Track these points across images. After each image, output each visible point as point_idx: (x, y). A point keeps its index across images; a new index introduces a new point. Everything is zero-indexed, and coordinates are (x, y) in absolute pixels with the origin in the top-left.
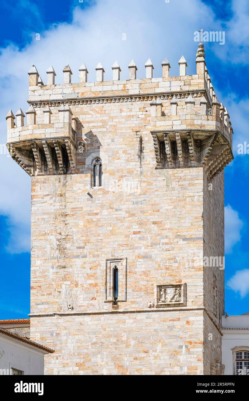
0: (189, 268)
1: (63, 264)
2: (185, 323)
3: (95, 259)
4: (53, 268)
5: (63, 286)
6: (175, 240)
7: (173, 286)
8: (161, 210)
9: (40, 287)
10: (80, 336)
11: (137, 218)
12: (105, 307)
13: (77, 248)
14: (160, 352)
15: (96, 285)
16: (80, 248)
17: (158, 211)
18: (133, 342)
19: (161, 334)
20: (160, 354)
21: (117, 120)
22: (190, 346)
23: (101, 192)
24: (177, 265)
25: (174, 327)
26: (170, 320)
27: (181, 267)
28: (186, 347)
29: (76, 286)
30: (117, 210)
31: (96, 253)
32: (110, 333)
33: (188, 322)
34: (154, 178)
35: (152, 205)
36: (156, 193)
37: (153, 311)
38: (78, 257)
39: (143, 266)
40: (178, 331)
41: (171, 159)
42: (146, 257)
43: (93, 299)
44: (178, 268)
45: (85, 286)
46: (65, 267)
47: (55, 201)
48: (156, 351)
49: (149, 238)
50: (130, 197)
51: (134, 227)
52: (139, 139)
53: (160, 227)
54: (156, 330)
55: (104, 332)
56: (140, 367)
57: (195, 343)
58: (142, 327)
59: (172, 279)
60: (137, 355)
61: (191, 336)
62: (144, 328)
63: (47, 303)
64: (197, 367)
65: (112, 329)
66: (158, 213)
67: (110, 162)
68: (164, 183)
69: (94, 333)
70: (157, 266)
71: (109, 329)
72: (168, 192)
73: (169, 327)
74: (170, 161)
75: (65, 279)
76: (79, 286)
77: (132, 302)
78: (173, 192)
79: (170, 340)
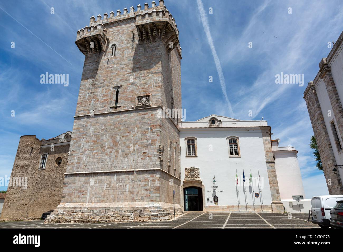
0: (154, 87)
1: (93, 91)
2: (151, 115)
3: (108, 88)
4: (88, 94)
5: (92, 102)
6: (147, 75)
7: (145, 96)
8: (141, 62)
9: (81, 103)
10: (96, 126)
11: (129, 67)
12: (110, 110)
13: (101, 83)
14: (136, 132)
15: (107, 100)
16: (102, 83)
17: (140, 62)
18: (122, 128)
19: (138, 122)
20: (136, 133)
21: (124, 29)
22: (153, 128)
23: (114, 58)
24: (147, 86)
25: (144, 118)
26: (142, 115)
27: (150, 87)
28: (151, 128)
29: (98, 101)
30: (120, 64)
31: (109, 85)
32: (111, 123)
33: (152, 115)
34: (139, 49)
35: (137, 60)
36: (139, 55)
37: (134, 110)
38: (100, 87)
39: (131, 88)
40: (147, 120)
41: (146, 39)
42: (132, 84)
43: (105, 106)
44: (148, 87)
45: (102, 100)
46: (94, 93)
47: (94, 64)
48: (134, 132)
49: (134, 75)
50: (127, 58)
51: (128, 71)
52: (133, 34)
53: (140, 69)
54: (135, 120)
55: (108, 123)
56: (125, 141)
57: (156, 126)
58: (128, 119)
59: (145, 93)
60: (124, 135)
61: (153, 122)
62: (129, 120)
63: (83, 110)
64: (156, 140)
65: (113, 121)
66: (139, 63)
67: (119, 45)
68: (143, 50)
69: (103, 124)
70: (137, 87)
71: (111, 121)
72: (145, 54)
73: (142, 118)
74: (146, 40)
75: (93, 98)
76: (99, 101)
77: (124, 107)
78: (147, 53)
79: (142, 125)
